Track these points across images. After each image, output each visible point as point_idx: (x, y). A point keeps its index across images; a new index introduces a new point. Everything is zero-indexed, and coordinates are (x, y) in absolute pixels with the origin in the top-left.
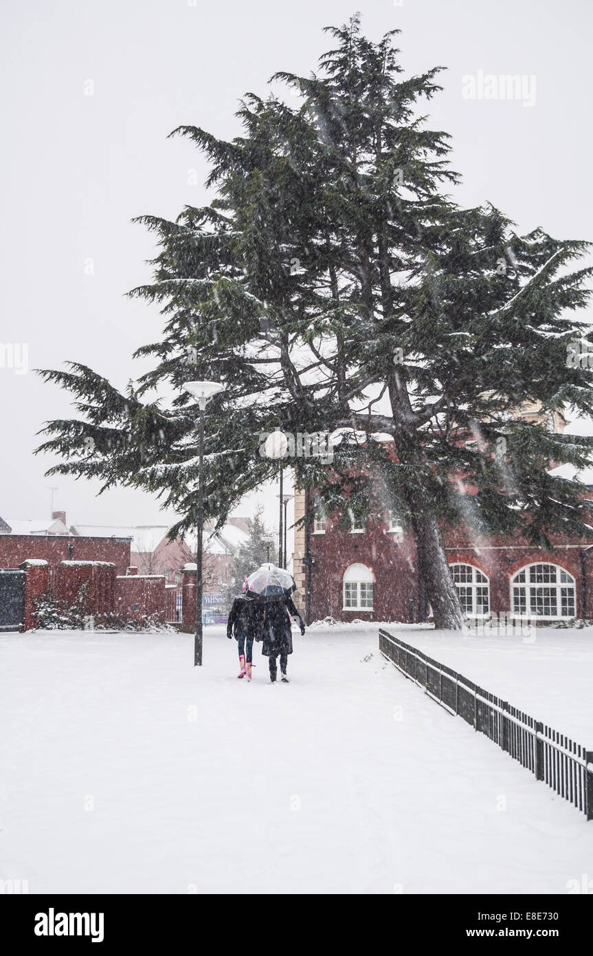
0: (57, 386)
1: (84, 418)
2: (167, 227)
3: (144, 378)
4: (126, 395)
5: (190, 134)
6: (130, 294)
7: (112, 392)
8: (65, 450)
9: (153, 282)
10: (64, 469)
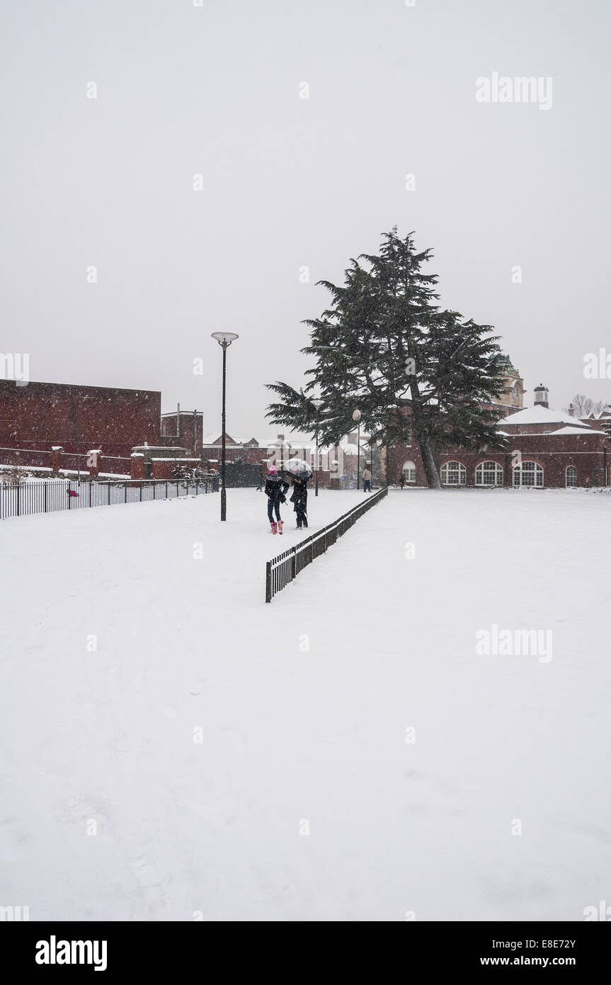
0: (272, 391)
1: (283, 403)
2: (315, 323)
3: (309, 384)
4: (300, 394)
5: (324, 284)
6: (301, 351)
7: (294, 392)
8: (277, 416)
9: (310, 346)
10: (277, 422)
